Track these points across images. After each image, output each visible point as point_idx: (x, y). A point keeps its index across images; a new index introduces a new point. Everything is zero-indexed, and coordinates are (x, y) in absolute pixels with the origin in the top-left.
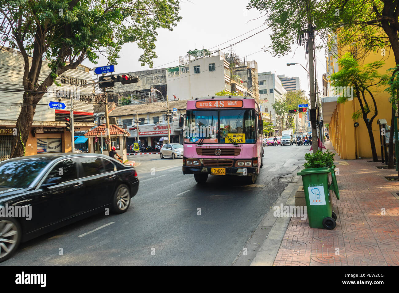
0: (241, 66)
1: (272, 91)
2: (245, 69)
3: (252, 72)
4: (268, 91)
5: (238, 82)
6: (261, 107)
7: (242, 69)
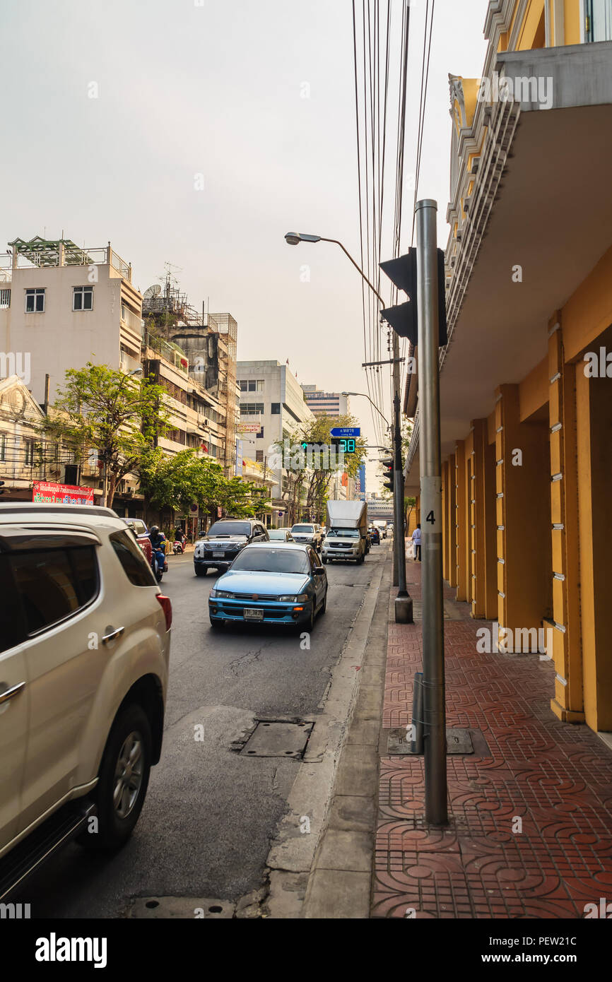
0: (192, 323)
1: (277, 410)
2: (200, 332)
3: (220, 344)
4: (268, 409)
5: (173, 362)
6: (241, 443)
7: (194, 332)
